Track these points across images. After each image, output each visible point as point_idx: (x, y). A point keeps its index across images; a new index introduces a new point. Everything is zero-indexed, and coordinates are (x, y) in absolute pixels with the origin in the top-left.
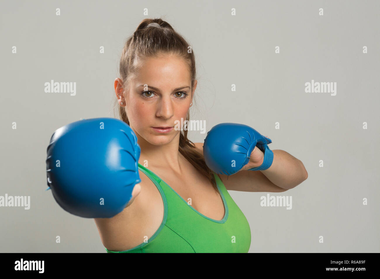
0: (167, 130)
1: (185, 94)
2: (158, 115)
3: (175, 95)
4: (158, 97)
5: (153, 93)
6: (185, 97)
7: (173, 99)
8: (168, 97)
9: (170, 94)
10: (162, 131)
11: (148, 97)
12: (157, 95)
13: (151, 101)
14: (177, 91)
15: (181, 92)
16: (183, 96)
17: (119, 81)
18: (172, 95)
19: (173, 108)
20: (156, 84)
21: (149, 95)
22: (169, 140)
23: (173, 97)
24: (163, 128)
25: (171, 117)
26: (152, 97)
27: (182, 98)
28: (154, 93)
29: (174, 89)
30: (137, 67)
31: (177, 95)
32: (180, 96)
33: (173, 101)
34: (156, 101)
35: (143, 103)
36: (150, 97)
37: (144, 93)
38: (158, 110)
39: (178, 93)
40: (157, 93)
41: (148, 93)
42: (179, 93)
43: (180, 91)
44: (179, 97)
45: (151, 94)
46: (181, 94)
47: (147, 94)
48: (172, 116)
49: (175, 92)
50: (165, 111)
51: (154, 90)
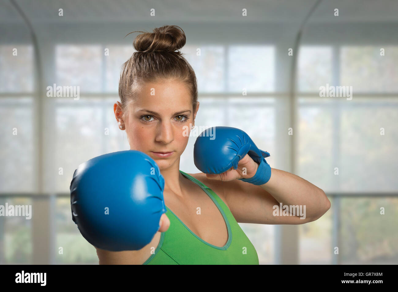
0: (168, 154)
1: (186, 117)
2: (158, 140)
3: (175, 119)
4: (157, 121)
5: (152, 117)
6: (185, 120)
7: (173, 122)
8: (167, 121)
9: (170, 118)
10: (162, 155)
11: (148, 121)
12: (156, 119)
13: (150, 126)
14: (177, 115)
15: (182, 116)
16: (183, 119)
17: (118, 104)
18: (172, 118)
19: (173, 133)
20: (155, 108)
21: (149, 119)
22: (170, 165)
23: (173, 121)
24: (163, 153)
25: (171, 142)
26: (151, 121)
27: (183, 121)
28: (154, 117)
29: (173, 113)
30: (136, 92)
31: (177, 119)
32: (180, 119)
33: (173, 125)
34: (156, 125)
35: (143, 128)
36: (150, 121)
37: (143, 117)
38: (157, 135)
39: (178, 116)
40: (157, 118)
41: (148, 117)
42: (180, 117)
43: (180, 115)
44: (179, 121)
45: (151, 118)
46: (181, 117)
47: (146, 118)
48: (173, 140)
49: (175, 115)
50: (164, 136)
51: (153, 114)
